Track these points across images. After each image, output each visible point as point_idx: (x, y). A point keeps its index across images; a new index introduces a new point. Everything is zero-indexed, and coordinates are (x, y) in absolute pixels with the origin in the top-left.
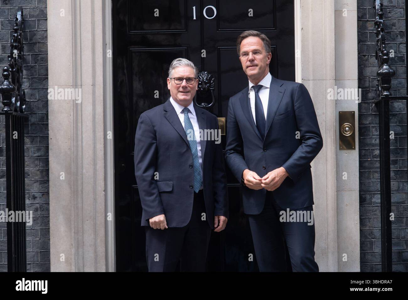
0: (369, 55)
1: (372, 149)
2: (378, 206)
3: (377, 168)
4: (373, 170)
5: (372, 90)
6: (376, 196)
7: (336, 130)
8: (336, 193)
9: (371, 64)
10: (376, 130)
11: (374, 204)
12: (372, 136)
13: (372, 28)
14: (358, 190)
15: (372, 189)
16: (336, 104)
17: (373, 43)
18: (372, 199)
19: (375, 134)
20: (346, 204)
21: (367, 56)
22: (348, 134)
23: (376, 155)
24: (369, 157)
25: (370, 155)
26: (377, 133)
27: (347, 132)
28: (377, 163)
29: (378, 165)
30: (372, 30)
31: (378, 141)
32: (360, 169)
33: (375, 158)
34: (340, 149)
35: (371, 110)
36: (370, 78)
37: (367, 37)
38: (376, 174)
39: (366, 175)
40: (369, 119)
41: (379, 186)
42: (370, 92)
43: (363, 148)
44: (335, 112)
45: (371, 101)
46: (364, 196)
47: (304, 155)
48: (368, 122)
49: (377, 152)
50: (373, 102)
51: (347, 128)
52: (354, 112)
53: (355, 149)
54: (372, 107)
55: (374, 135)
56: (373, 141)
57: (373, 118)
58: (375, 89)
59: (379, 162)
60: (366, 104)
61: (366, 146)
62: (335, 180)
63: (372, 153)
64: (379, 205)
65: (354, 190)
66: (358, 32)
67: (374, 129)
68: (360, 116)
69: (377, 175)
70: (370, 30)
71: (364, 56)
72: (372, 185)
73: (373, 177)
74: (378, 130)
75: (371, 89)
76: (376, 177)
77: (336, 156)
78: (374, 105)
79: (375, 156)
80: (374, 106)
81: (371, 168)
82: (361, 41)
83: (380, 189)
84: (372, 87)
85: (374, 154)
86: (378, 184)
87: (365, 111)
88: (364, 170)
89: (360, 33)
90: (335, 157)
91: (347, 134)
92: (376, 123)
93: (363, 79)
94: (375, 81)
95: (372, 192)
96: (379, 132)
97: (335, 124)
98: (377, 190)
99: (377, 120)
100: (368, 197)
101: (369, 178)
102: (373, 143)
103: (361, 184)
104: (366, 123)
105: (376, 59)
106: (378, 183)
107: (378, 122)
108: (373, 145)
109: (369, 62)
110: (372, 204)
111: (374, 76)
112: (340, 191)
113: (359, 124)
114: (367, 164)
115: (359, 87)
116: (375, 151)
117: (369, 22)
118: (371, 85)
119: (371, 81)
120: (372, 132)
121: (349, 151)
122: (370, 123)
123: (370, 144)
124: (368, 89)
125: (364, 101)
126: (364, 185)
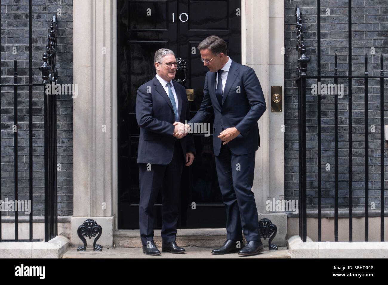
0: (292, 48)
1: (293, 112)
2: (297, 151)
3: (296, 124)
4: (294, 126)
5: (294, 72)
6: (295, 144)
7: (269, 99)
8: (269, 141)
10: (296, 99)
11: (294, 149)
12: (293, 103)
13: (294, 30)
14: (284, 140)
15: (293, 139)
16: (269, 81)
17: (295, 40)
18: (293, 146)
20: (276, 149)
21: (290, 49)
23: (296, 116)
24: (291, 117)
26: (297, 101)
28: (297, 121)
29: (297, 122)
30: (294, 31)
31: (297, 106)
33: (295, 118)
34: (272, 111)
35: (293, 86)
36: (292, 63)
37: (290, 36)
38: (295, 129)
39: (289, 129)
40: (292, 92)
41: (297, 137)
42: (293, 73)
43: (287, 111)
44: (268, 86)
45: (293, 79)
46: (287, 144)
48: (290, 94)
49: (297, 114)
50: (294, 80)
51: (277, 98)
52: (282, 86)
53: (281, 111)
55: (295, 103)
56: (294, 107)
57: (294, 90)
58: (296, 71)
60: (289, 81)
61: (289, 109)
62: (269, 132)
63: (293, 114)
64: (297, 150)
65: (281, 140)
66: (285, 32)
67: (295, 98)
68: (285, 89)
69: (297, 130)
70: (293, 31)
71: (289, 48)
72: (293, 136)
73: (294, 131)
74: (298, 99)
75: (293, 71)
78: (295, 82)
81: (292, 125)
82: (287, 38)
83: (298, 139)
84: (294, 70)
85: (295, 115)
87: (288, 86)
88: (288, 126)
89: (286, 33)
90: (268, 117)
91: (277, 101)
92: (296, 94)
93: (288, 64)
94: (296, 66)
95: (293, 141)
97: (268, 94)
99: (297, 92)
100: (290, 144)
101: (291, 131)
103: (285, 135)
105: (297, 50)
106: (297, 135)
108: (294, 109)
109: (292, 53)
110: (292, 149)
111: (295, 62)
112: (271, 140)
113: (285, 95)
114: (290, 122)
115: (285, 70)
116: (296, 113)
117: (292, 26)
118: (293, 68)
119: (293, 65)
120: (294, 100)
121: (278, 113)
122: (292, 94)
123: (292, 108)
124: (291, 71)
125: (288, 79)
126: (288, 136)
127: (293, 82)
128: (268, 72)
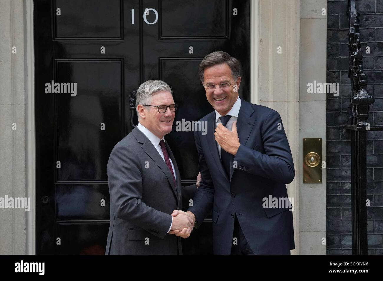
0: (339, 72)
1: (341, 182)
2: (349, 250)
3: (348, 204)
4: (343, 207)
5: (343, 113)
6: (346, 238)
7: (299, 161)
8: (299, 234)
9: (342, 82)
10: (347, 160)
11: (343, 248)
12: (342, 167)
13: (345, 39)
14: (325, 230)
15: (342, 229)
16: (300, 129)
17: (345, 57)
18: (342, 241)
19: (346, 164)
20: (311, 247)
21: (337, 73)
22: (314, 165)
23: (346, 189)
24: (338, 191)
25: (340, 189)
26: (348, 164)
27: (313, 163)
28: (348, 199)
29: (349, 201)
30: (345, 41)
31: (349, 173)
32: (327, 206)
33: (346, 193)
34: (304, 182)
35: (341, 137)
36: (340, 98)
37: (338, 50)
38: (346, 212)
39: (335, 213)
40: (339, 147)
41: (350, 226)
42: (340, 115)
43: (331, 181)
44: (298, 139)
45: (341, 126)
46: (331, 238)
48: (337, 151)
49: (348, 186)
50: (344, 128)
51: (312, 158)
52: (321, 139)
53: (321, 182)
54: (342, 133)
55: (344, 166)
56: (344, 173)
57: (344, 146)
58: (346, 112)
59: (351, 197)
60: (336, 130)
61: (335, 178)
62: (298, 218)
63: (342, 187)
64: (350, 248)
65: (320, 231)
66: (328, 44)
67: (344, 159)
68: (328, 143)
69: (348, 214)
70: (342, 41)
71: (334, 72)
72: (341, 224)
73: (343, 215)
74: (350, 160)
75: (342, 111)
76: (347, 215)
77: (299, 191)
78: (344, 130)
79: (346, 191)
80: (345, 132)
81: (341, 205)
82: (331, 54)
83: (351, 230)
84: (343, 109)
85: (345, 188)
86: (349, 224)
87: (334, 138)
88: (332, 206)
89: (329, 45)
91: (312, 165)
92: (347, 152)
93: (332, 99)
94: (346, 102)
95: (342, 232)
96: (350, 162)
97: (298, 153)
98: (348, 231)
99: (349, 149)
100: (337, 238)
101: (338, 216)
102: (343, 176)
103: (328, 223)
104: (335, 152)
105: (349, 77)
106: (348, 222)
107: (349, 150)
108: (344, 178)
109: (340, 79)
110: (341, 248)
111: (346, 97)
112: (303, 232)
113: (327, 153)
114: (335, 200)
115: (327, 109)
116: (346, 184)
117: (341, 32)
118: (341, 106)
119: (341, 101)
120: (342, 163)
121: (315, 185)
122: (339, 152)
123: (340, 177)
124: (338, 112)
125: (332, 125)
126: (332, 224)
127: (342, 131)
128: (298, 115)
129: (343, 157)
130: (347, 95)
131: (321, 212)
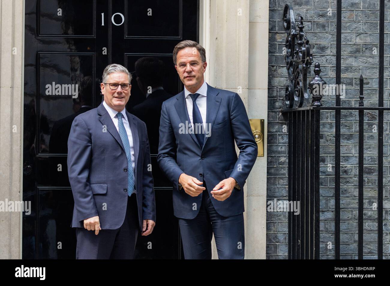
0: (277, 66)
1: (278, 156)
3: (285, 174)
4: (278, 176)
9: (279, 75)
10: (282, 138)
12: (278, 144)
13: (281, 40)
14: (265, 195)
15: (277, 194)
17: (281, 55)
19: (281, 141)
20: (254, 209)
21: (275, 67)
22: (258, 141)
23: (281, 162)
24: (275, 163)
26: (283, 141)
27: (257, 139)
28: (283, 170)
29: (286, 171)
30: (281, 42)
31: (287, 149)
32: (267, 175)
33: (281, 165)
35: (278, 119)
36: (278, 88)
37: (275, 49)
38: (282, 180)
39: (272, 181)
40: (276, 128)
42: (278, 101)
43: (271, 155)
45: (278, 110)
47: (246, 164)
48: (274, 131)
49: (283, 159)
50: (280, 111)
51: (257, 136)
52: (264, 120)
53: (263, 156)
55: (280, 143)
56: (279, 149)
57: (280, 126)
58: (282, 99)
59: (288, 168)
60: (274, 113)
61: (273, 153)
63: (278, 160)
65: (261, 196)
66: (269, 43)
67: (280, 137)
68: (269, 124)
69: (286, 182)
70: (279, 42)
71: (273, 66)
72: (277, 190)
73: (279, 183)
75: (279, 98)
76: (281, 183)
78: (281, 114)
80: (281, 115)
81: (276, 175)
82: (271, 52)
84: (280, 97)
85: (280, 161)
86: (283, 190)
87: (272, 120)
88: (270, 176)
89: (269, 45)
92: (282, 132)
93: (272, 88)
94: (282, 91)
95: (277, 197)
96: (288, 140)
98: (282, 196)
101: (275, 184)
102: (279, 151)
103: (268, 189)
104: (273, 131)
106: (283, 189)
108: (279, 152)
109: (277, 72)
111: (282, 86)
114: (273, 171)
115: (268, 97)
116: (281, 158)
117: (278, 34)
118: (278, 94)
119: (278, 90)
120: (279, 140)
122: (276, 131)
123: (276, 151)
124: (275, 99)
125: (271, 109)
126: (270, 190)
127: (279, 115)
128: (247, 100)
129: (279, 135)
130: (283, 85)
131: (262, 180)
